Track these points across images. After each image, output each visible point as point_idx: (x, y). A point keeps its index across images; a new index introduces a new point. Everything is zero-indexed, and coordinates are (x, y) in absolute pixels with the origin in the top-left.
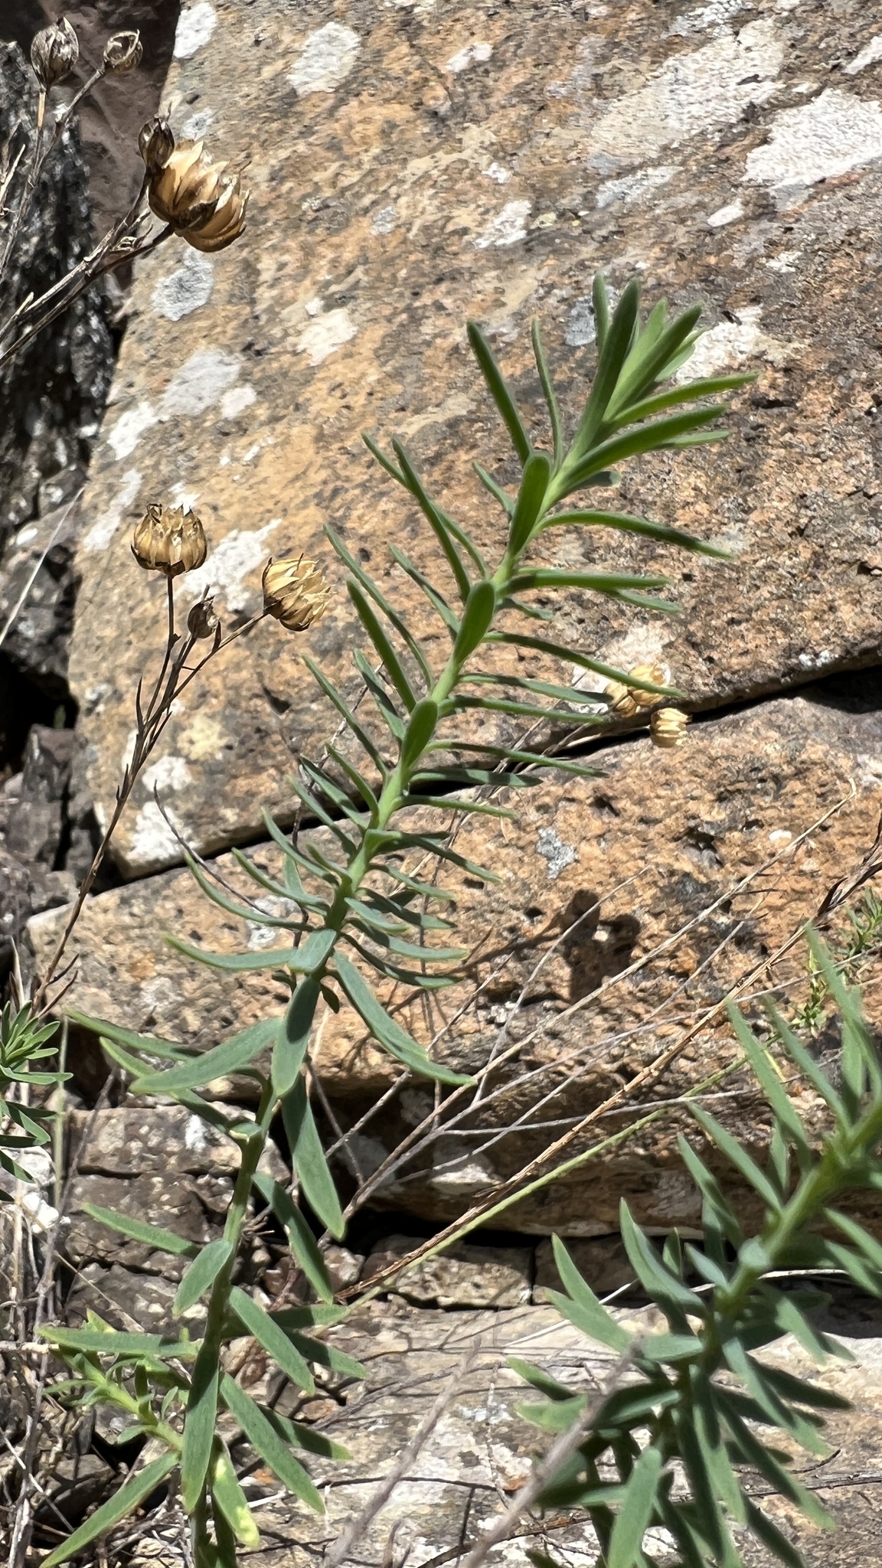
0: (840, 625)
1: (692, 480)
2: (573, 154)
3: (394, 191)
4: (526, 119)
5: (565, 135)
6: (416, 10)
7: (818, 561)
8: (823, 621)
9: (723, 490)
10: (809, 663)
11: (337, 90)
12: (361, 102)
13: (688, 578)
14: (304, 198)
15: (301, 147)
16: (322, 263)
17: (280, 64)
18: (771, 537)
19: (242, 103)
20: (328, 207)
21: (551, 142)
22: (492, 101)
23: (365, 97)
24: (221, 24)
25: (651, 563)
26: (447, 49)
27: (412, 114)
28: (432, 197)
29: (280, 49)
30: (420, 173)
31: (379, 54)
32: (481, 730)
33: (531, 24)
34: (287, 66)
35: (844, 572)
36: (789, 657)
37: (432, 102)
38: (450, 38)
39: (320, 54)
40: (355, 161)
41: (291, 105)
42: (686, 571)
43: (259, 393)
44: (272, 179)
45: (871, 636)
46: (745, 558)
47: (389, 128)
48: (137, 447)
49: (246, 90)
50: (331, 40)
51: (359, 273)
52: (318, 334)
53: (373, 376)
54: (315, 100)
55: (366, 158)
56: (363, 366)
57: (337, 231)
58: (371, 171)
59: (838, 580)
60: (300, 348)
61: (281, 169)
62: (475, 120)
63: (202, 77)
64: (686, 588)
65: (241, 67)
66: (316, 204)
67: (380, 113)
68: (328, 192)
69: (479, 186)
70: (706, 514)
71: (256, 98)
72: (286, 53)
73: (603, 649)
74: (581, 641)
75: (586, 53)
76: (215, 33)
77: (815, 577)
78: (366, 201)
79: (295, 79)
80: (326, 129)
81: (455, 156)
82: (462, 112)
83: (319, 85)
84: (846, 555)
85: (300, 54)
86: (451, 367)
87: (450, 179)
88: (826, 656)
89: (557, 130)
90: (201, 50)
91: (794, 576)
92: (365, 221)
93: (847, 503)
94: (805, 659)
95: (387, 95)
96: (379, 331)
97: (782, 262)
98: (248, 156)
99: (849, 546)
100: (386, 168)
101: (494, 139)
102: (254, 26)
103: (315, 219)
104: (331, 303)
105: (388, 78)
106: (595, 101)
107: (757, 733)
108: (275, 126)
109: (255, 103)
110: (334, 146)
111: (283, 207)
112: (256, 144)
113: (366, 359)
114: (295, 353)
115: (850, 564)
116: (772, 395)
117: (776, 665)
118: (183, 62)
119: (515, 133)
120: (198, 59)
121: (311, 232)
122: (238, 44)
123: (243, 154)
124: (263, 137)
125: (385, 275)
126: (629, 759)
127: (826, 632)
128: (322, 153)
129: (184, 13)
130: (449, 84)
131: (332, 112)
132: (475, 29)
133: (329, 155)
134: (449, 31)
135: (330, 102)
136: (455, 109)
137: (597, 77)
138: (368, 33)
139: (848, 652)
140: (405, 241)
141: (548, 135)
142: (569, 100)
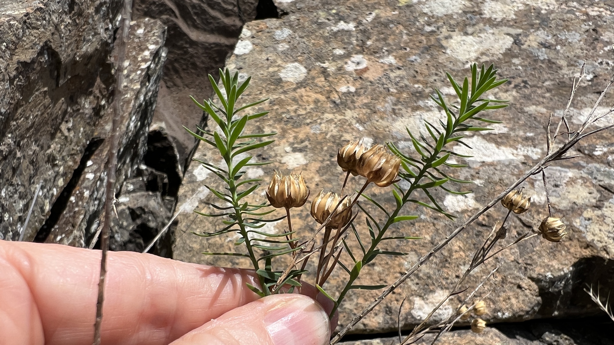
0: (512, 305)
1: (458, 243)
2: (387, 130)
3: (319, 121)
4: (369, 114)
5: (384, 123)
6: (328, 70)
7: (504, 281)
8: (506, 302)
9: (469, 249)
10: (501, 316)
11: (297, 84)
12: (306, 90)
13: (457, 277)
14: (283, 113)
15: (283, 97)
16: (290, 136)
17: (276, 69)
18: (487, 269)
19: (260, 76)
20: (292, 119)
21: (378, 123)
22: (356, 105)
23: (307, 89)
24: (254, 50)
25: (444, 269)
26: (339, 84)
27: (326, 100)
28: (335, 127)
29: (277, 64)
30: (329, 119)
31: (313, 78)
32: (376, 318)
33: (369, 87)
34: (279, 70)
35: (513, 287)
36: (495, 312)
37: (333, 98)
38: (340, 82)
39: (292, 71)
40: (304, 107)
41: (279, 82)
42: (457, 274)
43: (265, 173)
44: (270, 103)
45: (522, 311)
46: (478, 275)
47: (316, 101)
48: (207, 178)
49: (262, 72)
50: (296, 68)
51: (307, 143)
52: (290, 159)
53: (317, 179)
54: (288, 83)
55: (308, 108)
56: (311, 175)
57: (297, 127)
58: (309, 112)
59: (511, 289)
60: (283, 162)
61: (274, 101)
62: (349, 108)
63: (244, 63)
64: (457, 280)
65: (260, 65)
66: (288, 116)
67: (314, 96)
68: (293, 114)
69: (353, 129)
70: (464, 256)
71: (266, 76)
72: (279, 66)
73: (426, 296)
74: (418, 291)
75: (390, 101)
76: (251, 51)
77: (503, 286)
78: (308, 121)
79: (282, 75)
80: (292, 94)
81: (343, 117)
82: (344, 105)
83: (291, 80)
84: (513, 281)
85: (284, 68)
86: (352, 183)
87: (341, 123)
88: (507, 315)
89: (380, 121)
90: (245, 54)
91: (496, 284)
92: (308, 128)
93: (511, 264)
94: (500, 314)
95: (317, 91)
96: (318, 165)
97: (477, 182)
98: (261, 93)
99: (514, 278)
100: (316, 113)
101: (357, 116)
102: (267, 54)
103: (287, 121)
104: (295, 150)
105: (316, 86)
106: (393, 116)
107: (492, 338)
108: (272, 87)
109: (265, 77)
110: (295, 100)
111: (274, 113)
112: (264, 90)
113: (313, 172)
114: (280, 163)
115: (515, 284)
116: (484, 223)
117: (490, 314)
118: (237, 56)
119: (365, 117)
120: (244, 57)
121: (286, 125)
122: (260, 57)
123: (259, 92)
124: (268, 89)
125: (318, 147)
126: (444, 339)
127: (507, 306)
128: (290, 101)
129: (240, 41)
130: (340, 95)
131: (295, 90)
132: (350, 82)
133: (293, 102)
134: (340, 79)
135: (294, 86)
136: (342, 103)
137: (393, 109)
138: (310, 70)
139: (514, 315)
140: (325, 138)
141: (377, 121)
142: (384, 112)
